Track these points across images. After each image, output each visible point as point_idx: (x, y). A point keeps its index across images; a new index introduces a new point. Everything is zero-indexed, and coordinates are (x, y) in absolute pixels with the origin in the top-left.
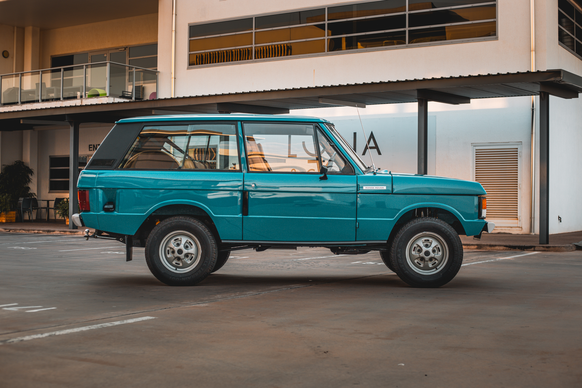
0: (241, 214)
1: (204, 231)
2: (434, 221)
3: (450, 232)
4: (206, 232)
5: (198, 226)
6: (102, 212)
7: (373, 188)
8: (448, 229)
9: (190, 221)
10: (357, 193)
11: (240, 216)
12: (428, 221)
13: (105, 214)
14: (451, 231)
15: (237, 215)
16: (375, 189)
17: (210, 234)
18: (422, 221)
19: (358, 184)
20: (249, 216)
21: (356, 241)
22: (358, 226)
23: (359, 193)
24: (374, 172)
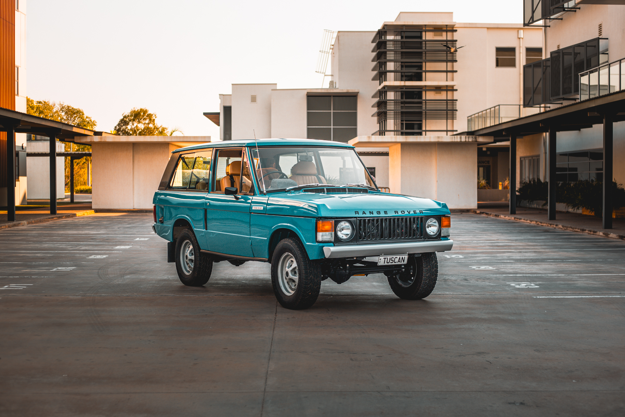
4: (195, 243)
7: (257, 208)
9: (189, 233)
11: (205, 230)
15: (203, 229)
18: (284, 242)
19: (251, 204)
20: (208, 231)
21: (254, 257)
22: (251, 243)
23: (251, 213)
24: (265, 193)
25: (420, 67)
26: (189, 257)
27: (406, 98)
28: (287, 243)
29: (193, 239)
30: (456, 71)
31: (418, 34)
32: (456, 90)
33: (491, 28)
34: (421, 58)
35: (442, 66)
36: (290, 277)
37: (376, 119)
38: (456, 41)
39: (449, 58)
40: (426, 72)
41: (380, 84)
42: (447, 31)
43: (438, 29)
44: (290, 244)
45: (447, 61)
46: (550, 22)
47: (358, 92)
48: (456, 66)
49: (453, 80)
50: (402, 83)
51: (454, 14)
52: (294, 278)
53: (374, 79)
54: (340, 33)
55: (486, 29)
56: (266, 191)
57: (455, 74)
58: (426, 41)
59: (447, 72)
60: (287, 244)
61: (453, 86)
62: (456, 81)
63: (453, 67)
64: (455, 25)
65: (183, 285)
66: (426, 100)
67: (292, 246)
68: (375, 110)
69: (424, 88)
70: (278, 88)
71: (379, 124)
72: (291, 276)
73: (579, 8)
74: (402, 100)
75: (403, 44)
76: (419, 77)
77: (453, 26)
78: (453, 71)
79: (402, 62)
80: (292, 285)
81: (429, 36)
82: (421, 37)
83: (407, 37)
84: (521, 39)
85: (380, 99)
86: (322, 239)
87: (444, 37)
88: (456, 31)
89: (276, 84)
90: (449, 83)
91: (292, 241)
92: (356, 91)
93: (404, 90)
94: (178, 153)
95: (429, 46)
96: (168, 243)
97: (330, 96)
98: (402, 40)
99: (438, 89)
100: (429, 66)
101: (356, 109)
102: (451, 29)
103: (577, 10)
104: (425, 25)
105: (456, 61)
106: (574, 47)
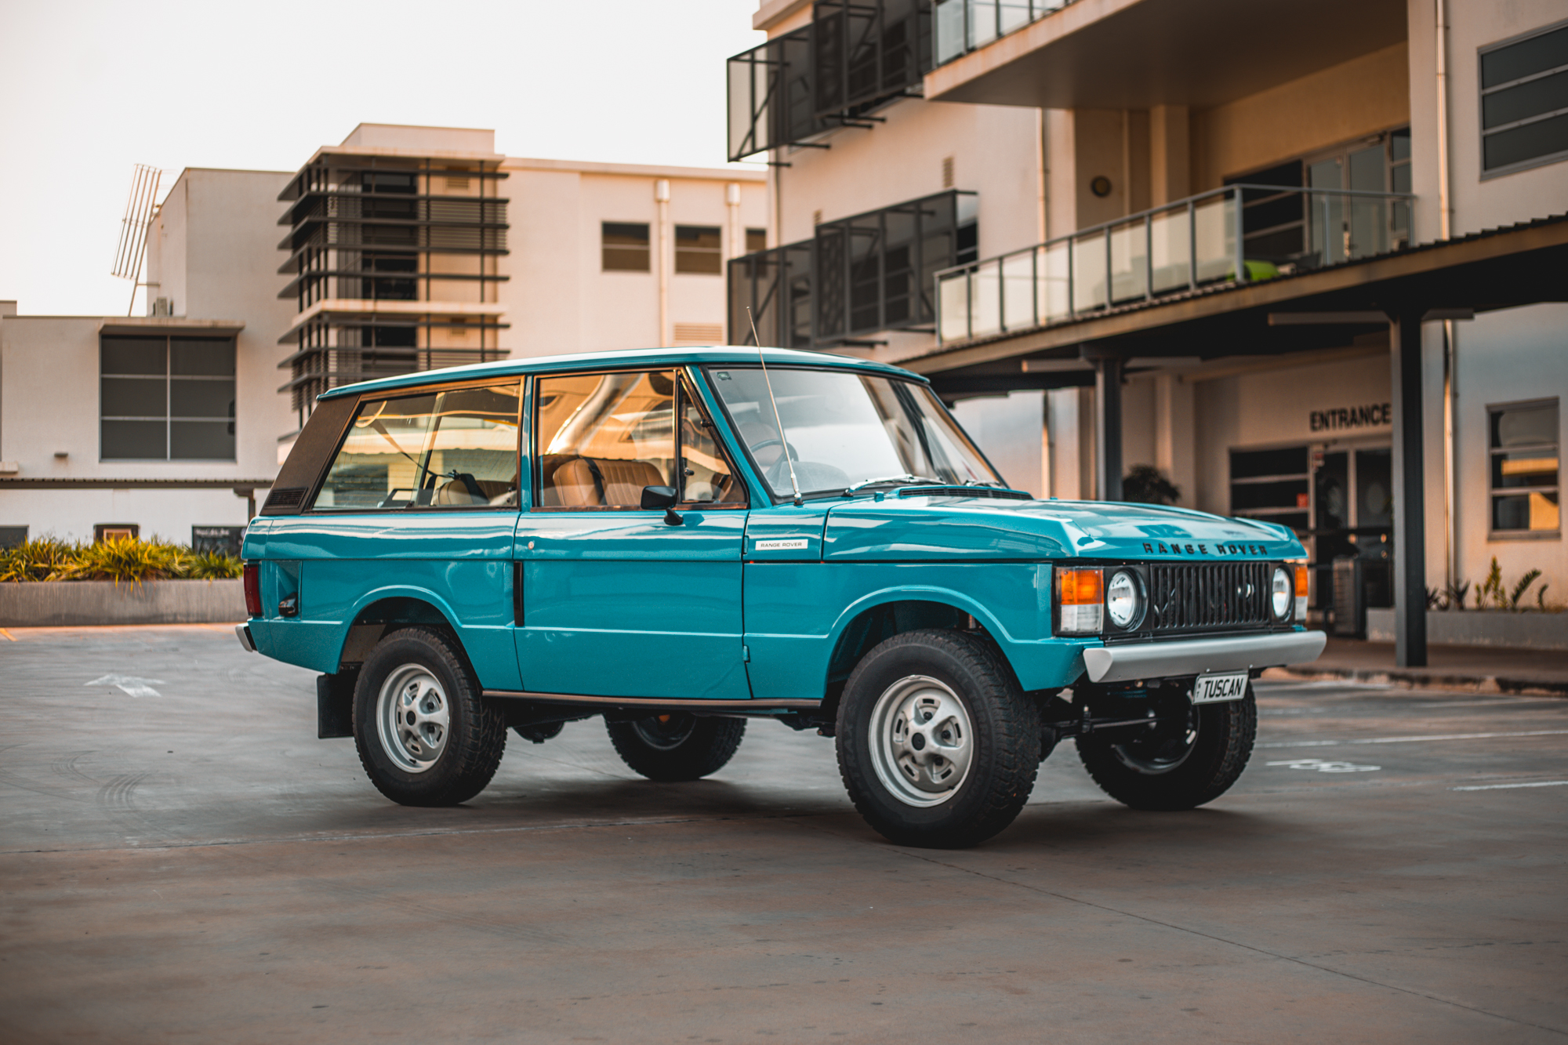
0: (513, 622)
1: (451, 666)
2: (932, 644)
3: (969, 678)
4: (454, 670)
5: (439, 654)
6: (279, 618)
7: (778, 545)
8: (966, 670)
9: (426, 640)
10: (744, 561)
11: (510, 626)
12: (916, 641)
13: (283, 621)
14: (973, 673)
15: (505, 625)
16: (781, 547)
17: (463, 675)
18: (902, 643)
19: (746, 534)
20: (527, 628)
21: (753, 698)
22: (749, 656)
23: (748, 561)
24: (798, 499)
25: (413, 265)
26: (422, 717)
27: (378, 344)
28: (917, 645)
29: (444, 659)
30: (506, 279)
31: (405, 181)
32: (507, 326)
33: (591, 173)
34: (414, 242)
35: (471, 264)
36: (933, 750)
37: (288, 398)
38: (505, 201)
39: (488, 245)
40: (429, 277)
41: (301, 310)
42: (482, 176)
43: (457, 170)
44: (937, 649)
45: (482, 252)
46: (790, 153)
47: (240, 329)
48: (504, 265)
49: (495, 300)
50: (369, 306)
51: (497, 135)
52: (947, 751)
53: (285, 294)
54: (191, 172)
55: (576, 177)
56: (803, 495)
57: (501, 286)
58: (429, 199)
59: (482, 279)
60: (919, 648)
61: (495, 317)
62: (504, 303)
63: (495, 266)
64: (500, 162)
65: (393, 803)
66: (429, 351)
67: (943, 652)
68: (287, 376)
69: (424, 320)
70: (19, 313)
71: (297, 414)
72: (937, 746)
73: (883, 120)
74: (368, 350)
75: (369, 205)
76: (408, 292)
77: (496, 164)
78: (496, 279)
79: (365, 252)
80: (932, 773)
81: (437, 187)
82: (413, 189)
83: (379, 188)
84: (664, 205)
85: (301, 347)
86: (1078, 624)
87: (473, 189)
88: (505, 176)
89: (15, 302)
90: (487, 308)
91: (940, 638)
92: (238, 324)
93: (373, 322)
94: (354, 399)
95: (438, 213)
96: (320, 678)
97: (163, 338)
98: (367, 195)
99: (458, 322)
100: (440, 263)
101: (233, 371)
102: (490, 171)
103: (877, 125)
104: (428, 160)
105: (505, 252)
106: (882, 213)
